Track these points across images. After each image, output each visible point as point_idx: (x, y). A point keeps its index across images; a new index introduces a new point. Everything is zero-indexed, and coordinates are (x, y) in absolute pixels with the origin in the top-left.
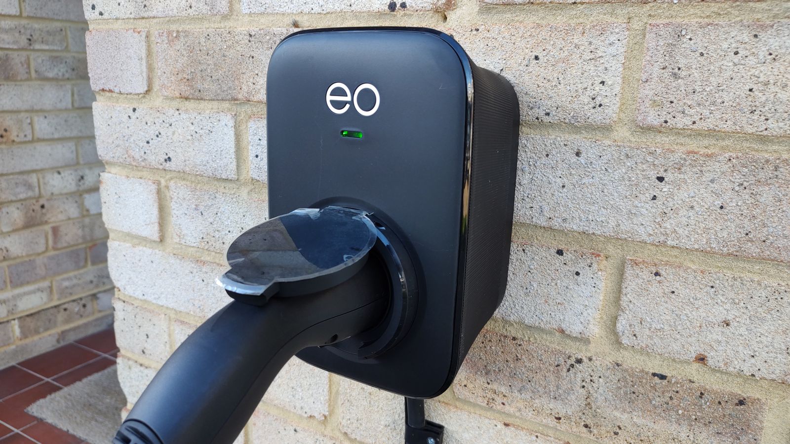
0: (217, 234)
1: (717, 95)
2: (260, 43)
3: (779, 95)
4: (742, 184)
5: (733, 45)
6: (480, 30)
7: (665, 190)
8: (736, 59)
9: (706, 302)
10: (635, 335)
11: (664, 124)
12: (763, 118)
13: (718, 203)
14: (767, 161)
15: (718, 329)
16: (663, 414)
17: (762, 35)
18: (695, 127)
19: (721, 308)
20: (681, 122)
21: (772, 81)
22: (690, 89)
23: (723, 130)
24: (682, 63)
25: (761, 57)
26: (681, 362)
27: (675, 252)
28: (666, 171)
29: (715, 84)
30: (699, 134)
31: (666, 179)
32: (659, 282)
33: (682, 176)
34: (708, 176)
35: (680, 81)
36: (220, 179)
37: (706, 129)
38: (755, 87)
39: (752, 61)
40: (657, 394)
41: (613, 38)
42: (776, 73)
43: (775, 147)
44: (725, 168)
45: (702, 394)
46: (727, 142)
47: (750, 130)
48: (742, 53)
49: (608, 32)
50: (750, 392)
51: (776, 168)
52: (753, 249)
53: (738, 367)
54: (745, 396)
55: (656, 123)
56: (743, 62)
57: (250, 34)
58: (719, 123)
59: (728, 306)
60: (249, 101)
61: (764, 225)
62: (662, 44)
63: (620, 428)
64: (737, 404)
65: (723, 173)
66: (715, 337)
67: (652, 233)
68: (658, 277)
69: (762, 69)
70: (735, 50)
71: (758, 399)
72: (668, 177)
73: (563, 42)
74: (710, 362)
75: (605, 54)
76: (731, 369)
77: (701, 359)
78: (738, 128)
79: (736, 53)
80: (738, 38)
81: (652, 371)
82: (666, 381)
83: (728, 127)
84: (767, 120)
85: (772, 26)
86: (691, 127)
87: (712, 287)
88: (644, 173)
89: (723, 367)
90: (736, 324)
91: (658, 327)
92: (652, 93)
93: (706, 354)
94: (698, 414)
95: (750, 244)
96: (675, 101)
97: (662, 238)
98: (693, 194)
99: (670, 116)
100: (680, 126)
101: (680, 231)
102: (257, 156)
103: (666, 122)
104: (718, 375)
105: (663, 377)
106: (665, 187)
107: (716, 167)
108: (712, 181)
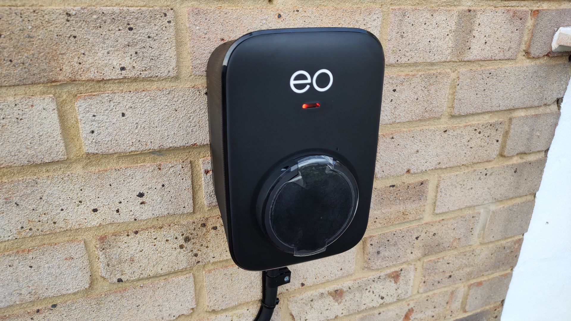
0: (44, 218)
1: (417, 45)
2: (84, 22)
3: (439, 43)
4: (425, 87)
5: (424, 20)
6: (299, 11)
7: (396, 95)
8: (425, 27)
9: (411, 145)
10: (383, 171)
11: (397, 62)
12: (433, 54)
13: (416, 97)
14: (434, 74)
15: (414, 155)
16: (394, 203)
17: (434, 15)
18: (409, 62)
19: (416, 145)
20: (404, 60)
21: (437, 37)
22: (407, 43)
23: (419, 62)
24: (405, 29)
25: (434, 25)
26: (401, 176)
27: (399, 125)
28: (397, 86)
29: (417, 40)
30: (410, 65)
31: (397, 90)
32: (393, 142)
33: (403, 87)
34: (413, 85)
35: (403, 39)
36: (40, 164)
37: (413, 62)
38: (431, 40)
39: (430, 28)
40: (391, 195)
41: (375, 17)
42: (438, 33)
43: (436, 67)
44: (419, 80)
45: (408, 187)
46: (419, 68)
47: (429, 61)
48: (427, 24)
49: (373, 13)
50: (425, 178)
51: (437, 77)
52: (427, 115)
53: (421, 169)
54: (422, 180)
55: (393, 62)
56: (427, 28)
57: (67, 14)
58: (418, 59)
59: (418, 144)
60: (74, 81)
61: (431, 103)
62: (397, 20)
63: (377, 218)
64: (420, 185)
65: (418, 83)
66: (413, 159)
67: (390, 119)
68: (393, 139)
69: (434, 31)
70: (425, 22)
71: (427, 180)
72: (398, 89)
73: (349, 19)
74: (412, 171)
75: (371, 26)
76: (419, 171)
77: (408, 171)
78: (424, 60)
79: (425, 24)
80: (426, 16)
81: (389, 185)
82: (395, 187)
83: (420, 60)
84: (434, 55)
85: (438, 10)
86: (407, 62)
87: (413, 137)
88: (388, 89)
89: (416, 171)
90: (421, 150)
91: (393, 164)
92: (392, 46)
93: (410, 168)
94: (407, 196)
95: (426, 113)
96: (401, 50)
97: (394, 120)
98: (407, 95)
99: (399, 58)
100: (403, 62)
101: (401, 114)
102: (93, 132)
103: (398, 61)
104: (414, 175)
105: (393, 186)
106: (396, 94)
107: (416, 80)
108: (414, 88)
